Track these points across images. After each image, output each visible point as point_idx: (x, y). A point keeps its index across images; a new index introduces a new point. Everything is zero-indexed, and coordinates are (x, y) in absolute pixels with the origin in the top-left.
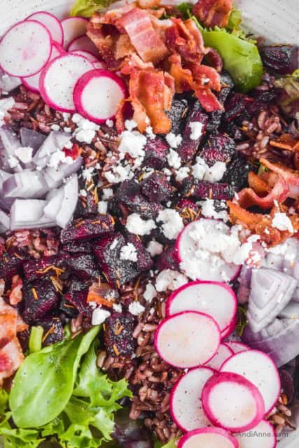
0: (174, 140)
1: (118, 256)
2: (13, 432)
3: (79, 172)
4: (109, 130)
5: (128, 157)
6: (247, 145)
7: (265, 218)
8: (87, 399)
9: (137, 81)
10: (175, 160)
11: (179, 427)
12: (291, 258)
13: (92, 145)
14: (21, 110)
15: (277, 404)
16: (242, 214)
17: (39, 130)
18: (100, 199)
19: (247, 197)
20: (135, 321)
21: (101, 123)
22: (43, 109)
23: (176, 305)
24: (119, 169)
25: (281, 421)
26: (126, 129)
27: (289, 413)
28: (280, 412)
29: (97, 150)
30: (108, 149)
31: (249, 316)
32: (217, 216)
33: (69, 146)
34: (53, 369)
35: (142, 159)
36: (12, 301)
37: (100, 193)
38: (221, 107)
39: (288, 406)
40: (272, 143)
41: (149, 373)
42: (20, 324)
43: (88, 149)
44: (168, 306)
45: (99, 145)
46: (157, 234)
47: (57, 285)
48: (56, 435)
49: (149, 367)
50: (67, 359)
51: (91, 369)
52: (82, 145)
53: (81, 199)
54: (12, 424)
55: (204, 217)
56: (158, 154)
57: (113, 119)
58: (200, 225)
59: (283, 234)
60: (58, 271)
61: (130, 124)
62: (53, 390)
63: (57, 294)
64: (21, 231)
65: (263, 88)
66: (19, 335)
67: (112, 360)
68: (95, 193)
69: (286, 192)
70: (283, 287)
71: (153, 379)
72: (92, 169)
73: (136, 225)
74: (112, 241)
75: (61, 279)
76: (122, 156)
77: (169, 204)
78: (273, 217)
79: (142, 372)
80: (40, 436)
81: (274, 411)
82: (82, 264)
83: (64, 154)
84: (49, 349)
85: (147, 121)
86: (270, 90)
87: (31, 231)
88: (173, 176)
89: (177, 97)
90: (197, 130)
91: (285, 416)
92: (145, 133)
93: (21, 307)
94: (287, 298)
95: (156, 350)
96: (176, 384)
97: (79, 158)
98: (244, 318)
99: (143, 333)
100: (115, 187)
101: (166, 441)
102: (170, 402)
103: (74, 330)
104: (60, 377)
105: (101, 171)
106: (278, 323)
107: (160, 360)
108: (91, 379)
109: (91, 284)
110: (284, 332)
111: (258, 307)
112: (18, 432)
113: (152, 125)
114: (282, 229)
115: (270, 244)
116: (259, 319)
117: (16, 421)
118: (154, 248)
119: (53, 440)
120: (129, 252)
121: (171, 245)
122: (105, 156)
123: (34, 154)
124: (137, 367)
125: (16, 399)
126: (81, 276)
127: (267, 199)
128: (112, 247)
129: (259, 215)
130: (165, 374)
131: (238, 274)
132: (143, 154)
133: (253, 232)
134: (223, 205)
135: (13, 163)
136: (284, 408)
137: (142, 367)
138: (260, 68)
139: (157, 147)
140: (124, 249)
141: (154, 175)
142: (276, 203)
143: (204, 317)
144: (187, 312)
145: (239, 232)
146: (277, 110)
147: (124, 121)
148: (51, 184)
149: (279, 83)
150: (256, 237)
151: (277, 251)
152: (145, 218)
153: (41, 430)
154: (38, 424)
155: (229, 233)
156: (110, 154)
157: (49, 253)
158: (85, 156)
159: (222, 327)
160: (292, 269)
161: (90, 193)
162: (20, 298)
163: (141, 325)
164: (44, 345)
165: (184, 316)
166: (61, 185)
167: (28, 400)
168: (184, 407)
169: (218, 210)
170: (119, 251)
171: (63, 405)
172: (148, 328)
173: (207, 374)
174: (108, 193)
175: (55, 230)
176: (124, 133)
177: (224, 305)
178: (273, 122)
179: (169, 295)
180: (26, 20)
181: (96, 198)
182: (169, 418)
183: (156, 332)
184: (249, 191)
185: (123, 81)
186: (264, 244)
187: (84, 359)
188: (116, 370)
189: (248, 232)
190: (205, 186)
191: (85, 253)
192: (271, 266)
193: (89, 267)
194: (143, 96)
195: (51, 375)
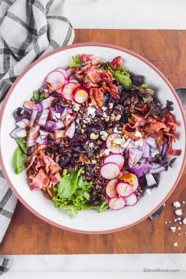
0: (105, 109)
1: (88, 146)
2: (60, 200)
3: (75, 120)
4: (84, 106)
5: (90, 115)
6: (128, 108)
7: (133, 134)
8: (81, 189)
9: (92, 91)
10: (105, 115)
11: (108, 197)
12: (141, 145)
13: (79, 111)
14: (55, 100)
15: (138, 189)
16: (126, 132)
17: (61, 106)
18: (82, 128)
19: (128, 126)
20: (94, 165)
21: (81, 104)
22: (62, 99)
23: (106, 161)
24: (88, 119)
25: (139, 194)
26: (89, 106)
27: (142, 191)
28: (139, 191)
29: (80, 113)
30: (84, 113)
31: (129, 163)
32: (118, 132)
33: (72, 112)
34: (70, 181)
35: (95, 116)
36: (57, 161)
37: (82, 126)
38: (119, 97)
39: (141, 189)
40: (136, 108)
41: (99, 181)
42: (59, 168)
43: (77, 113)
44: (104, 161)
45: (81, 112)
46: (100, 138)
47: (69, 155)
48: (71, 200)
49: (99, 179)
50: (74, 178)
51: (81, 180)
52: (75, 112)
53: (76, 129)
54: (59, 198)
55: (114, 133)
56: (99, 114)
57: (85, 103)
58: (113, 136)
59: (139, 138)
60: (70, 151)
61: (90, 105)
62: (70, 187)
63: (70, 158)
64: (58, 139)
65: (133, 89)
66: (59, 171)
67: (87, 177)
68: (80, 127)
69: (139, 125)
70: (138, 154)
71: (100, 183)
72: (79, 119)
73: (93, 136)
74: (86, 142)
75: (71, 153)
76: (88, 115)
77: (103, 129)
78: (135, 133)
79: (96, 181)
80: (67, 201)
81: (137, 191)
82: (77, 149)
83: (70, 116)
84: (69, 175)
85: (96, 104)
86: (135, 90)
87: (61, 139)
88: (105, 120)
89: (105, 94)
90: (111, 105)
91: (140, 192)
92: (95, 107)
93: (59, 163)
94: (140, 157)
95: (100, 174)
96: (107, 184)
97: (75, 116)
98: (127, 164)
99: (96, 169)
100: (86, 124)
101: (105, 201)
102: (105, 190)
103: (75, 169)
104: (72, 183)
105: (82, 120)
106: (138, 165)
107: (102, 177)
108: (82, 183)
109: (80, 155)
110: (140, 167)
111: (131, 160)
112: (61, 200)
113: (97, 105)
114: (138, 136)
115: (135, 141)
116: (131, 164)
117: (60, 196)
118: (99, 142)
119: (71, 201)
120: (91, 145)
121: (104, 142)
122: (83, 115)
123: (61, 115)
124: (95, 179)
125: (60, 191)
126: (77, 153)
127: (133, 127)
128: (87, 144)
129: (131, 133)
130: (104, 181)
131: (125, 150)
132: (95, 114)
133: (129, 137)
134: (120, 129)
135: (54, 118)
136: (140, 190)
137: (96, 179)
138: (131, 84)
139: (99, 111)
140: (90, 144)
141: (98, 121)
142: (136, 128)
143: (114, 164)
144: (110, 163)
145: (125, 137)
146: (137, 96)
147: (88, 104)
148: (67, 125)
149: (137, 88)
150: (130, 140)
151: (137, 143)
152: (96, 134)
153: (67, 199)
154: (67, 197)
155: (122, 138)
156: (84, 114)
157: (67, 146)
158: (77, 115)
159: (120, 167)
160: (142, 148)
161: (79, 127)
162: (59, 160)
163: (95, 167)
164: (67, 174)
165: (109, 164)
166: (70, 125)
167: (63, 190)
168: (109, 191)
169: (118, 130)
170: (88, 145)
171: (74, 192)
172: (98, 167)
173: (116, 180)
174: (84, 126)
175: (68, 138)
176: (89, 108)
177: (121, 160)
178: (136, 101)
179: (104, 157)
180: (55, 71)
181: (81, 128)
182: (105, 194)
183: (100, 169)
184: (128, 124)
185: (88, 90)
186: (133, 141)
187: (79, 177)
188: (89, 180)
189: (128, 137)
190: (115, 123)
191: (78, 146)
192: (135, 147)
193: (79, 150)
194: (94, 95)
195: (69, 183)
